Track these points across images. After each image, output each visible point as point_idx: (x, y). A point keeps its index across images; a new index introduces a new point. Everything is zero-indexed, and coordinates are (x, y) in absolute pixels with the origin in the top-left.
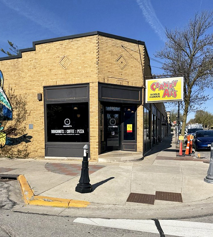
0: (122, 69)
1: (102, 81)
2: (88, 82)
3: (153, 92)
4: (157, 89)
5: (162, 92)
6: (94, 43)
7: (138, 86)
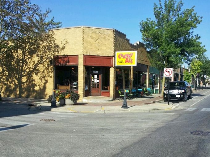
0: (99, 46)
1: (85, 54)
2: (78, 54)
3: (120, 60)
4: (122, 58)
5: (124, 60)
6: (81, 32)
7: (110, 56)
